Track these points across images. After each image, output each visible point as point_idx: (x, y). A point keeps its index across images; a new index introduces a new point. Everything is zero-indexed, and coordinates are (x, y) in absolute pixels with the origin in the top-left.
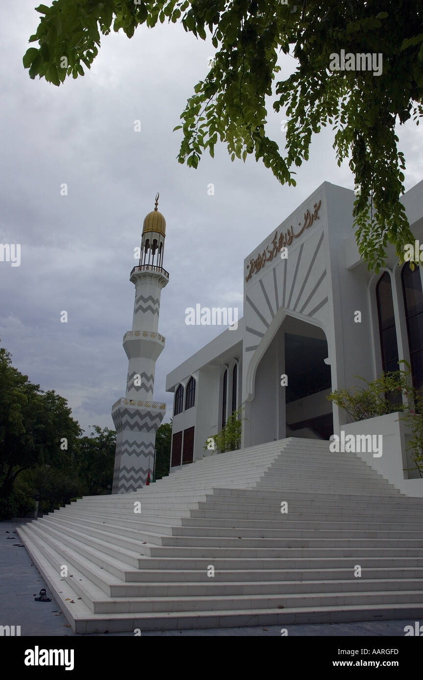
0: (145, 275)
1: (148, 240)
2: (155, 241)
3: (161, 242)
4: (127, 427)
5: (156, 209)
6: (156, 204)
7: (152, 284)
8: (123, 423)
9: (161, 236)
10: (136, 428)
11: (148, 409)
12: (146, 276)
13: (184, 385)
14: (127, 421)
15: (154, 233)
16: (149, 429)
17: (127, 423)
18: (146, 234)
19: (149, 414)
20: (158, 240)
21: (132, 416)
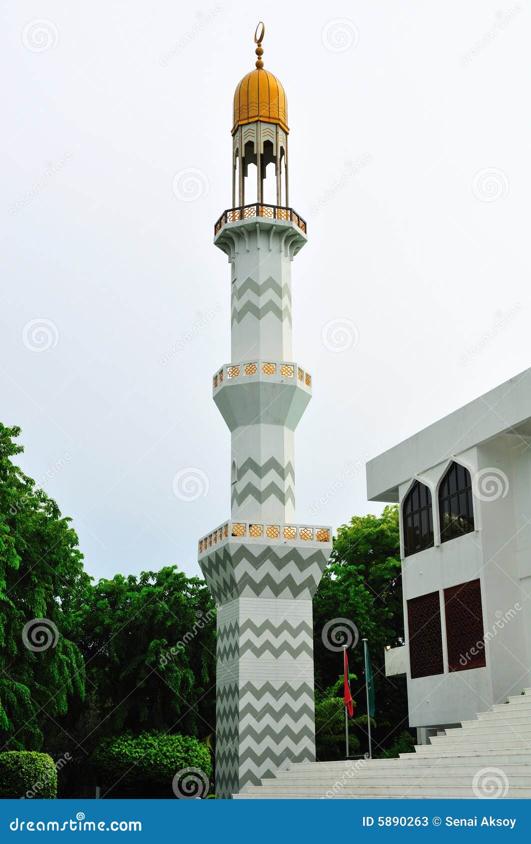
0: (252, 231)
1: (250, 145)
2: (268, 145)
3: (282, 148)
4: (248, 589)
5: (259, 66)
6: (259, 53)
7: (270, 250)
8: (237, 580)
9: (281, 132)
10: (267, 590)
11: (292, 544)
12: (255, 231)
13: (432, 483)
14: (246, 574)
15: (263, 126)
16: (296, 591)
17: (247, 579)
18: (245, 129)
19: (294, 555)
20: (273, 141)
21: (257, 562)
